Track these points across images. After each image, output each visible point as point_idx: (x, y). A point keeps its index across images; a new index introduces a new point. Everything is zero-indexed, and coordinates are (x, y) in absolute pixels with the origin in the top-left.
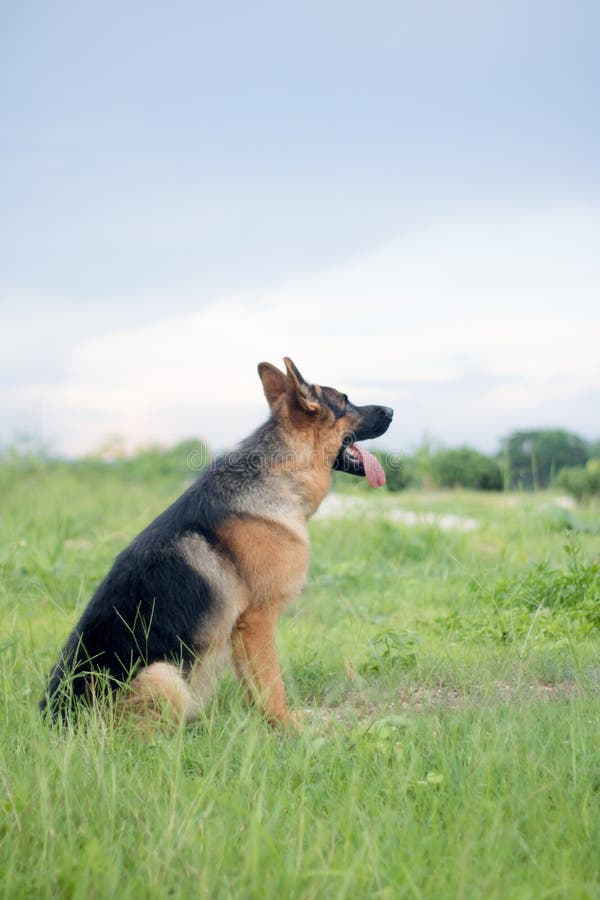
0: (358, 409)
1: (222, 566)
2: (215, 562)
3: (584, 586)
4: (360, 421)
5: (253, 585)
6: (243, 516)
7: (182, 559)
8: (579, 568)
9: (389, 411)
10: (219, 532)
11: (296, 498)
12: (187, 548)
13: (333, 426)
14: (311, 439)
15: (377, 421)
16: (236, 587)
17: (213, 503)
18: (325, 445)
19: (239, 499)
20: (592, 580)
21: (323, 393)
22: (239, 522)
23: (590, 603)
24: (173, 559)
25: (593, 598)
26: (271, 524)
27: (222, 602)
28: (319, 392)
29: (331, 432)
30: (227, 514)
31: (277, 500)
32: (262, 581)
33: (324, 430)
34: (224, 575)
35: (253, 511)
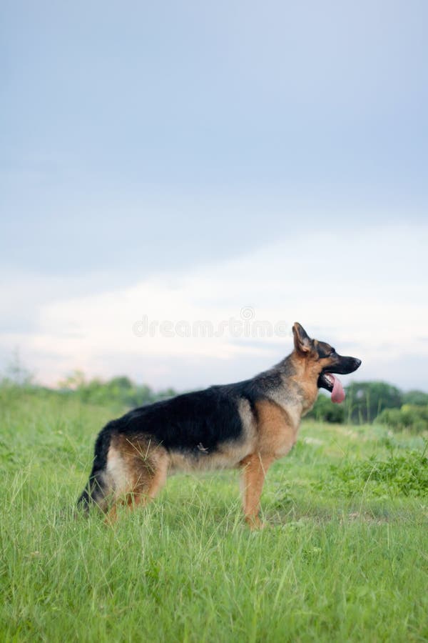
0: (340, 357)
1: (252, 422)
2: (250, 418)
3: (397, 469)
4: (337, 362)
5: (261, 440)
6: (271, 401)
7: (237, 407)
8: (394, 459)
9: (358, 361)
10: (257, 404)
11: (299, 397)
12: (242, 403)
13: (317, 361)
14: (304, 365)
15: (349, 365)
16: (254, 436)
17: (258, 390)
18: (311, 369)
19: (271, 392)
20: (401, 466)
21: (318, 345)
22: (269, 404)
23: (400, 478)
24: (233, 404)
25: (401, 475)
26: (283, 411)
27: (245, 440)
28: (316, 343)
29: (316, 363)
30: (263, 397)
31: (289, 399)
32: (267, 441)
33: (310, 361)
34: (251, 428)
35: (277, 401)
